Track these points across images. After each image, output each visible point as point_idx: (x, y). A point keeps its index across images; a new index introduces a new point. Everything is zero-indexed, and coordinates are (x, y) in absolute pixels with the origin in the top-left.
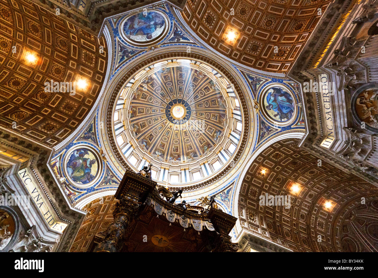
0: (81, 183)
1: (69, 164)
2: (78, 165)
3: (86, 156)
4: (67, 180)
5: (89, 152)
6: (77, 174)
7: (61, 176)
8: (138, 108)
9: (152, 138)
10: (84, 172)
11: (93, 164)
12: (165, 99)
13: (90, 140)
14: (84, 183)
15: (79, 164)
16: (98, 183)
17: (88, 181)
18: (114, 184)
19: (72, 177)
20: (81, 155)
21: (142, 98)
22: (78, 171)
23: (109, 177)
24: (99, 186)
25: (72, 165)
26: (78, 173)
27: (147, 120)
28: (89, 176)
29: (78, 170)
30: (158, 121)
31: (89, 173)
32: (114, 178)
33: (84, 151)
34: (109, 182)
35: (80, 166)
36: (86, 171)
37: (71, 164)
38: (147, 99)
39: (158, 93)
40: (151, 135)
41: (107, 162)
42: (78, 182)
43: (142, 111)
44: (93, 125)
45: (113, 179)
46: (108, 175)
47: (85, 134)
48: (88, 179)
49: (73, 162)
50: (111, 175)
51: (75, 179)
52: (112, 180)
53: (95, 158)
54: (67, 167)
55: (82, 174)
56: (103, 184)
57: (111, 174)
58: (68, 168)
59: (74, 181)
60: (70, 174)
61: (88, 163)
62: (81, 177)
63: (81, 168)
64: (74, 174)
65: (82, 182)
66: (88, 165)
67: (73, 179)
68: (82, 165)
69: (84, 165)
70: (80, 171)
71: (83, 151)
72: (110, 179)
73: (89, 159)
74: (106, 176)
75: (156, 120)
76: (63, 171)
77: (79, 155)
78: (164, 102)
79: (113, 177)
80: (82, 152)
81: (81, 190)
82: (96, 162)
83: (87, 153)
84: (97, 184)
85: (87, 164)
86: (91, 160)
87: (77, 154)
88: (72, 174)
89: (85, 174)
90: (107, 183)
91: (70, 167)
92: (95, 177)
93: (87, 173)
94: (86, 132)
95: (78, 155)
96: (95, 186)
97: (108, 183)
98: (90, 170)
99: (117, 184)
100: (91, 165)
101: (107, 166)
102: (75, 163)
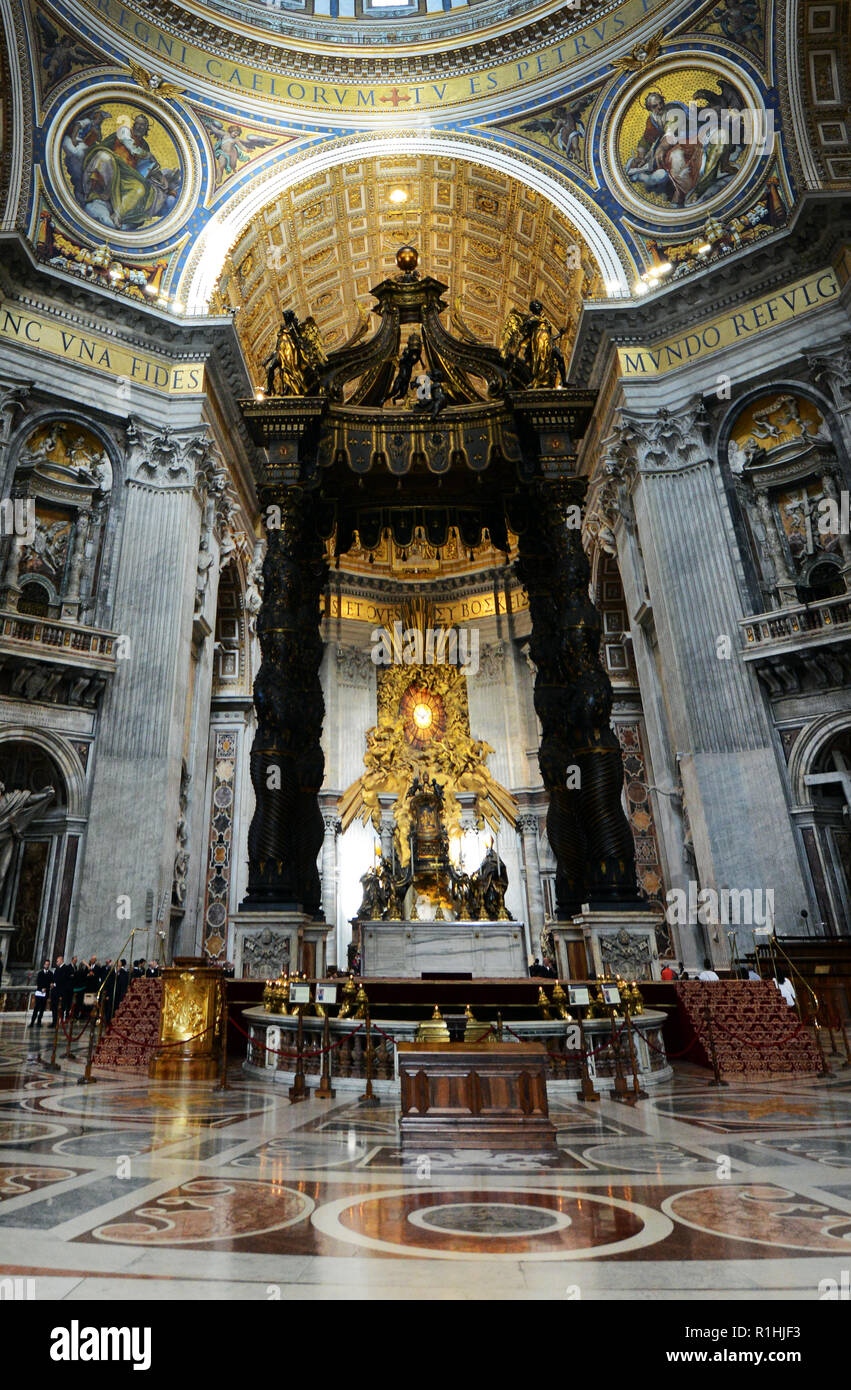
0: (157, 218)
1: (83, 193)
2: (104, 175)
3: (106, 130)
4: (113, 246)
5: (105, 108)
6: (125, 203)
7: (91, 250)
10: (140, 180)
11: (146, 134)
13: (77, 70)
14: (165, 211)
15: (107, 170)
16: (204, 182)
17: (171, 198)
18: (258, 151)
19: (121, 223)
20: (91, 137)
22: (123, 192)
24: (215, 189)
25: (91, 190)
26: (125, 198)
28: (164, 180)
29: (117, 189)
31: (156, 174)
33: (88, 116)
34: (239, 155)
35: (114, 171)
36: (145, 173)
37: (87, 187)
41: (185, 92)
42: (148, 224)
44: (44, 12)
45: (243, 137)
47: (46, 64)
48: (169, 192)
49: (86, 176)
50: (230, 131)
51: (132, 222)
52: (243, 143)
53: (138, 112)
54: (83, 206)
55: (140, 190)
56: (225, 177)
58: (89, 206)
59: (134, 226)
60: (107, 219)
61: (130, 144)
62: (143, 201)
63: (124, 175)
64: (118, 211)
65: (159, 214)
66: (135, 151)
67: (124, 227)
68: (119, 163)
69: (125, 160)
70: (126, 187)
71: (86, 121)
72: (233, 145)
73: (120, 129)
74: (214, 141)
76: (82, 230)
77: (86, 142)
79: (240, 132)
80: (87, 126)
81: (172, 239)
82: (151, 120)
83: (103, 117)
84: (203, 189)
85: (128, 150)
86: (131, 126)
88: (112, 212)
89: (147, 186)
90: (233, 167)
91: (91, 201)
92: (182, 172)
93: (149, 176)
94: (44, 55)
95: (82, 146)
96: (201, 199)
97: (239, 164)
98: (152, 159)
101: (195, 109)
102: (93, 176)
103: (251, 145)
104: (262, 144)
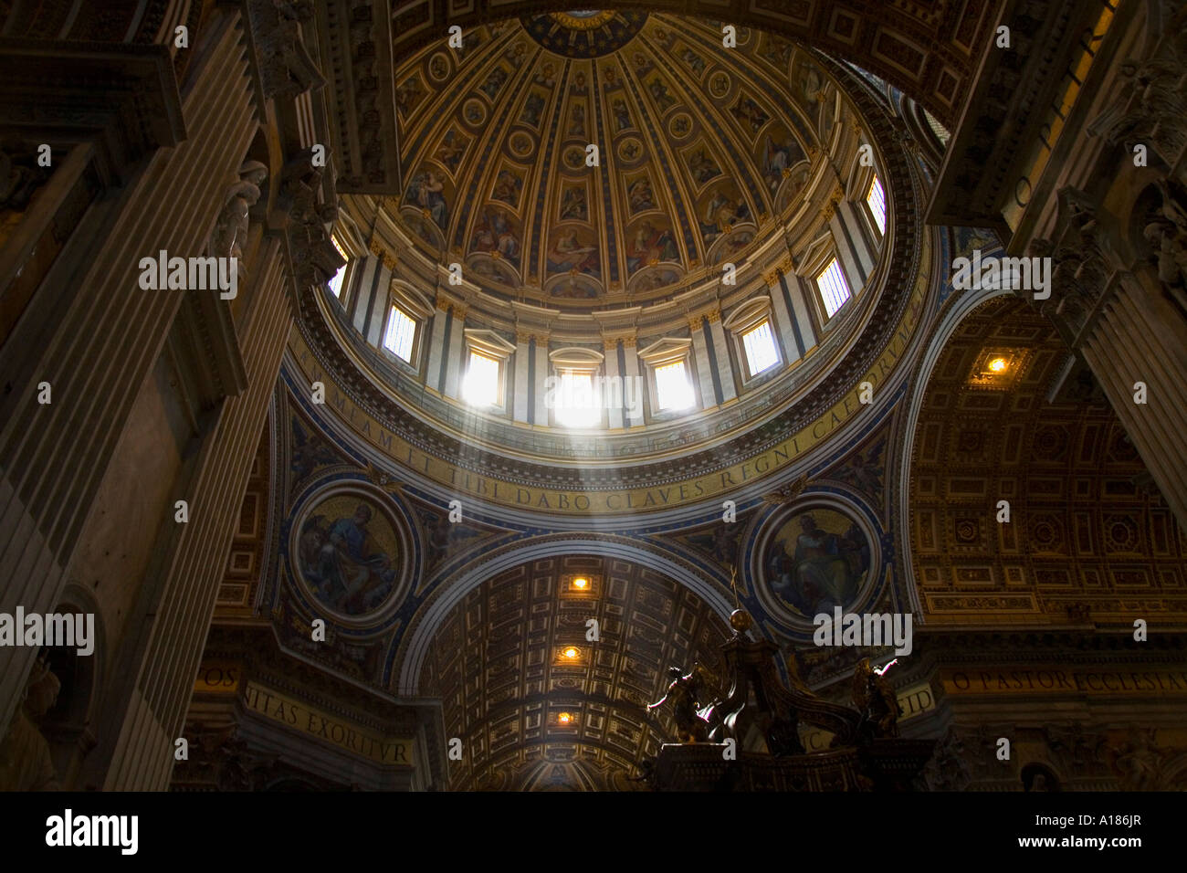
0: (865, 574)
1: (807, 607)
5: (778, 539)
8: (632, 219)
9: (751, 104)
10: (837, 559)
12: (549, 82)
13: (737, 540)
14: (866, 562)
15: (812, 575)
16: (871, 516)
17: (862, 550)
18: (881, 457)
21: (584, 208)
22: (831, 579)
23: (860, 472)
24: (881, 514)
25: (811, 598)
27: (674, 145)
28: (849, 542)
29: (827, 581)
30: (664, 83)
31: (842, 544)
32: (865, 453)
33: (774, 556)
35: (817, 571)
36: (835, 551)
37: (807, 600)
38: (578, 180)
39: (534, 136)
40: (738, 112)
41: (809, 475)
42: (861, 583)
43: (640, 186)
44: (690, 536)
45: (866, 459)
46: (853, 476)
47: (721, 557)
48: (858, 547)
49: (802, 593)
50: (855, 464)
52: (868, 462)
53: (798, 518)
55: (841, 566)
56: (880, 497)
57: (849, 464)
61: (811, 543)
62: (847, 570)
63: (824, 567)
65: (864, 569)
66: (818, 544)
68: (815, 563)
69: (816, 556)
70: (831, 574)
71: (775, 559)
73: (798, 541)
74: (854, 483)
75: (662, 94)
78: (564, 82)
79: (860, 458)
80: (777, 562)
81: (881, 582)
82: (807, 514)
83: (781, 545)
84: (876, 525)
85: (813, 549)
86: (802, 531)
87: (780, 581)
89: (843, 558)
90: (878, 484)
92: (855, 524)
94: (715, 555)
96: (879, 531)
97: (880, 478)
98: (832, 536)
99: (885, 447)
100: (816, 534)
101: (824, 477)
102: (806, 589)
103: (874, 457)
104: (878, 450)
